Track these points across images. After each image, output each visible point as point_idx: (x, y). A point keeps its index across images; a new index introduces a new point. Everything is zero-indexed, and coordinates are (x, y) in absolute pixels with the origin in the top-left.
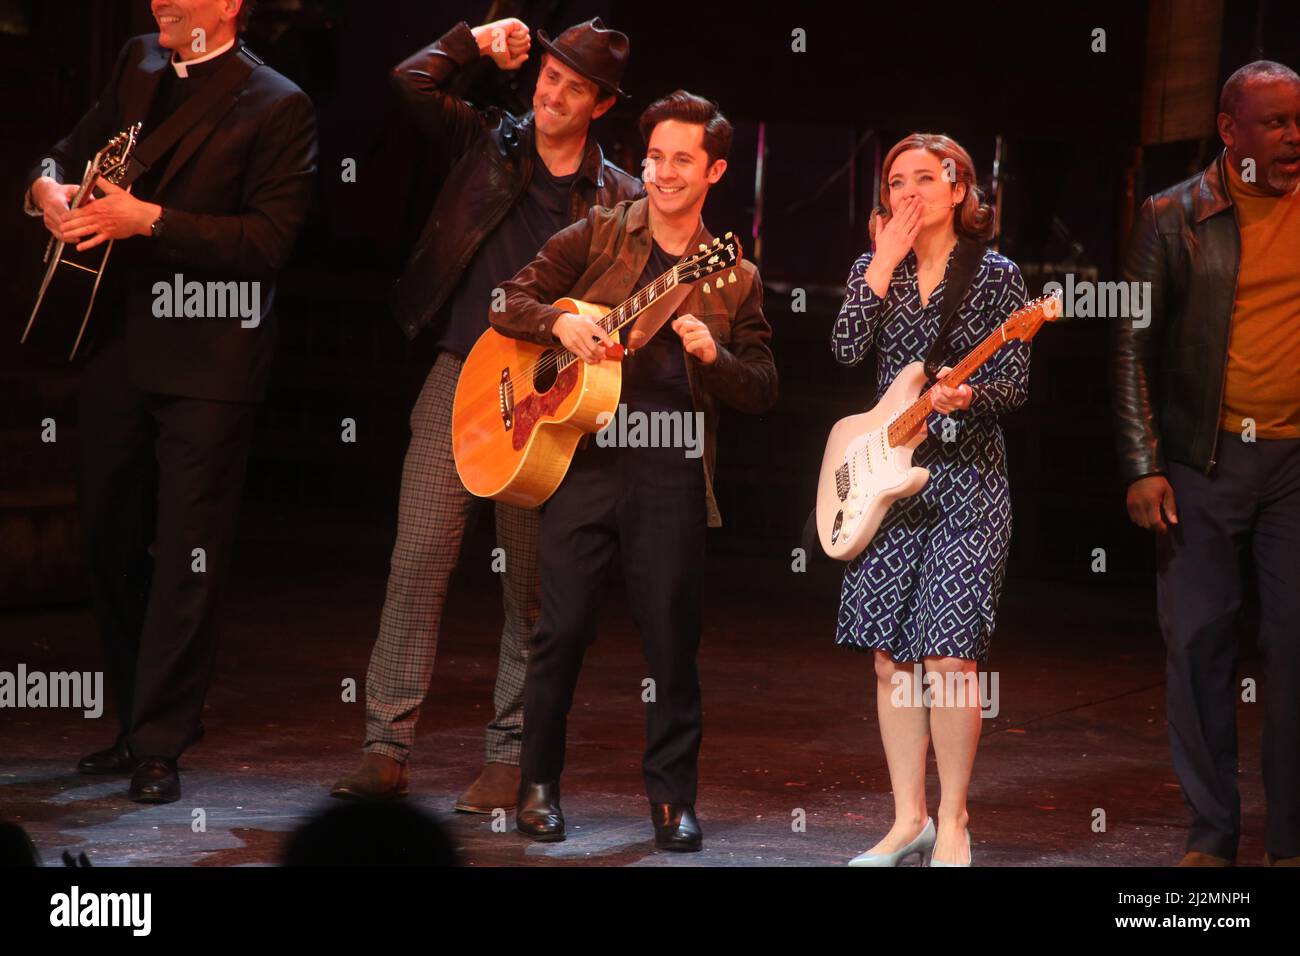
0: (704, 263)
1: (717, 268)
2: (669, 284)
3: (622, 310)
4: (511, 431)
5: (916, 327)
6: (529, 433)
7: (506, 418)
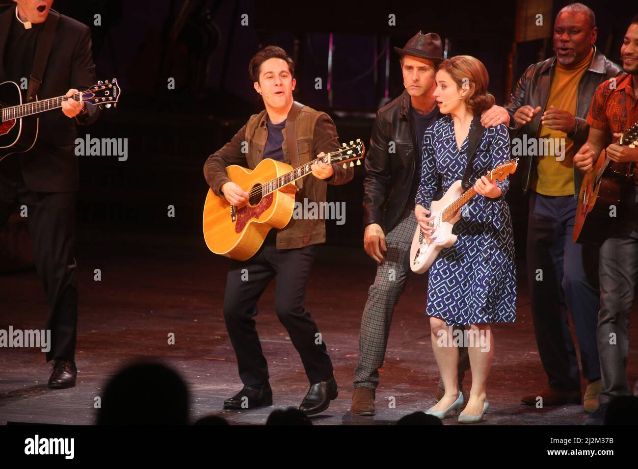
0: (345, 153)
1: (351, 157)
2: (325, 161)
3: (299, 170)
4: (235, 222)
6: (245, 226)
7: (232, 216)
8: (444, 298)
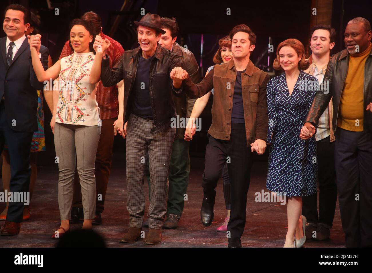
5: (289, 101)
8: (277, 181)
